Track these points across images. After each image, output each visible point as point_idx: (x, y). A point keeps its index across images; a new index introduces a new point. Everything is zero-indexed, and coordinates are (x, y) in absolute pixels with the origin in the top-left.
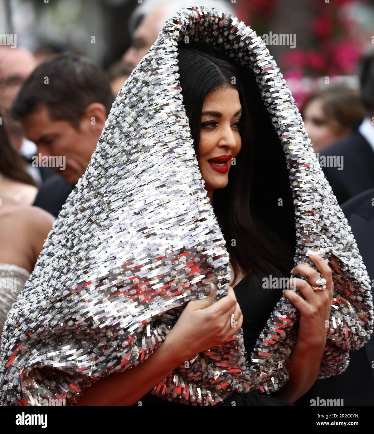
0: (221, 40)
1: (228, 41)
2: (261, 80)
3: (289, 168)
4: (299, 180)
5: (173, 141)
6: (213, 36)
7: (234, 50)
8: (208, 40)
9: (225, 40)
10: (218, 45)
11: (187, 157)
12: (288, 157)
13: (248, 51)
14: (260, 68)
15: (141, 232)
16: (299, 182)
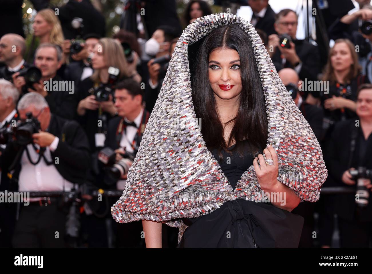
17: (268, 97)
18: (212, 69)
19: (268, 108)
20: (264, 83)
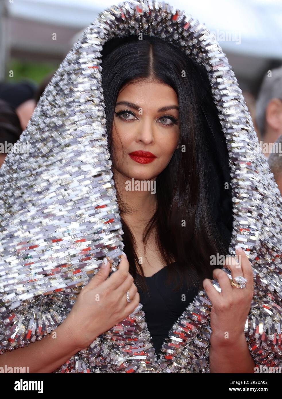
0: (176, 36)
1: (183, 38)
2: (212, 77)
3: (230, 165)
4: (238, 177)
5: (83, 120)
6: (168, 32)
7: (189, 47)
8: (164, 36)
9: (180, 37)
10: (174, 41)
11: (95, 136)
12: (230, 154)
13: (200, 48)
14: (211, 66)
15: (41, 211)
16: (238, 179)
17: (238, 172)
18: (121, 118)
19: (237, 193)
20: (233, 145)
